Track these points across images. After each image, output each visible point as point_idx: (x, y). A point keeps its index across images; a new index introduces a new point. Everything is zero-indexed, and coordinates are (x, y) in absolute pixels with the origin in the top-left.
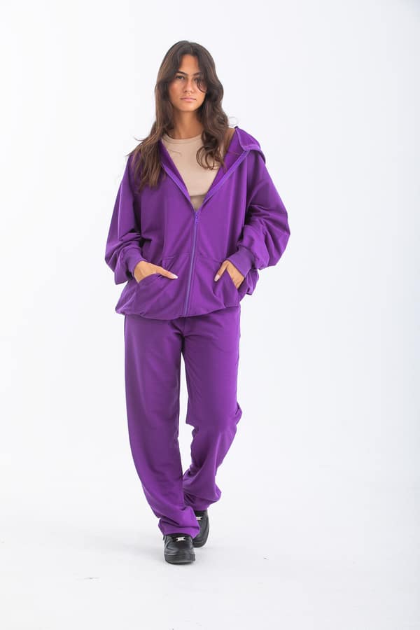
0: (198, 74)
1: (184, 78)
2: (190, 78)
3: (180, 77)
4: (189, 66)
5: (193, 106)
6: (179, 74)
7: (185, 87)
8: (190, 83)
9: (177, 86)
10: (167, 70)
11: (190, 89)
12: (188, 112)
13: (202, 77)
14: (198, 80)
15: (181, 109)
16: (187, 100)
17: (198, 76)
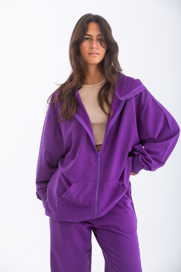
0: (99, 35)
1: (91, 39)
2: (95, 38)
3: (87, 39)
4: (93, 31)
5: (97, 59)
6: (87, 37)
7: (91, 45)
8: (94, 42)
9: (86, 45)
10: (78, 34)
11: (95, 46)
12: (94, 64)
13: (103, 37)
14: (100, 40)
15: (90, 62)
16: (93, 55)
17: (100, 37)
